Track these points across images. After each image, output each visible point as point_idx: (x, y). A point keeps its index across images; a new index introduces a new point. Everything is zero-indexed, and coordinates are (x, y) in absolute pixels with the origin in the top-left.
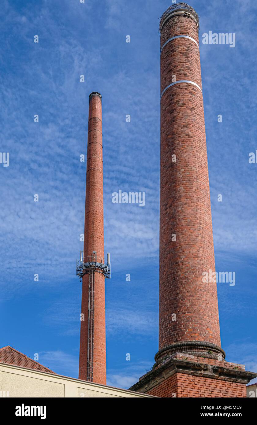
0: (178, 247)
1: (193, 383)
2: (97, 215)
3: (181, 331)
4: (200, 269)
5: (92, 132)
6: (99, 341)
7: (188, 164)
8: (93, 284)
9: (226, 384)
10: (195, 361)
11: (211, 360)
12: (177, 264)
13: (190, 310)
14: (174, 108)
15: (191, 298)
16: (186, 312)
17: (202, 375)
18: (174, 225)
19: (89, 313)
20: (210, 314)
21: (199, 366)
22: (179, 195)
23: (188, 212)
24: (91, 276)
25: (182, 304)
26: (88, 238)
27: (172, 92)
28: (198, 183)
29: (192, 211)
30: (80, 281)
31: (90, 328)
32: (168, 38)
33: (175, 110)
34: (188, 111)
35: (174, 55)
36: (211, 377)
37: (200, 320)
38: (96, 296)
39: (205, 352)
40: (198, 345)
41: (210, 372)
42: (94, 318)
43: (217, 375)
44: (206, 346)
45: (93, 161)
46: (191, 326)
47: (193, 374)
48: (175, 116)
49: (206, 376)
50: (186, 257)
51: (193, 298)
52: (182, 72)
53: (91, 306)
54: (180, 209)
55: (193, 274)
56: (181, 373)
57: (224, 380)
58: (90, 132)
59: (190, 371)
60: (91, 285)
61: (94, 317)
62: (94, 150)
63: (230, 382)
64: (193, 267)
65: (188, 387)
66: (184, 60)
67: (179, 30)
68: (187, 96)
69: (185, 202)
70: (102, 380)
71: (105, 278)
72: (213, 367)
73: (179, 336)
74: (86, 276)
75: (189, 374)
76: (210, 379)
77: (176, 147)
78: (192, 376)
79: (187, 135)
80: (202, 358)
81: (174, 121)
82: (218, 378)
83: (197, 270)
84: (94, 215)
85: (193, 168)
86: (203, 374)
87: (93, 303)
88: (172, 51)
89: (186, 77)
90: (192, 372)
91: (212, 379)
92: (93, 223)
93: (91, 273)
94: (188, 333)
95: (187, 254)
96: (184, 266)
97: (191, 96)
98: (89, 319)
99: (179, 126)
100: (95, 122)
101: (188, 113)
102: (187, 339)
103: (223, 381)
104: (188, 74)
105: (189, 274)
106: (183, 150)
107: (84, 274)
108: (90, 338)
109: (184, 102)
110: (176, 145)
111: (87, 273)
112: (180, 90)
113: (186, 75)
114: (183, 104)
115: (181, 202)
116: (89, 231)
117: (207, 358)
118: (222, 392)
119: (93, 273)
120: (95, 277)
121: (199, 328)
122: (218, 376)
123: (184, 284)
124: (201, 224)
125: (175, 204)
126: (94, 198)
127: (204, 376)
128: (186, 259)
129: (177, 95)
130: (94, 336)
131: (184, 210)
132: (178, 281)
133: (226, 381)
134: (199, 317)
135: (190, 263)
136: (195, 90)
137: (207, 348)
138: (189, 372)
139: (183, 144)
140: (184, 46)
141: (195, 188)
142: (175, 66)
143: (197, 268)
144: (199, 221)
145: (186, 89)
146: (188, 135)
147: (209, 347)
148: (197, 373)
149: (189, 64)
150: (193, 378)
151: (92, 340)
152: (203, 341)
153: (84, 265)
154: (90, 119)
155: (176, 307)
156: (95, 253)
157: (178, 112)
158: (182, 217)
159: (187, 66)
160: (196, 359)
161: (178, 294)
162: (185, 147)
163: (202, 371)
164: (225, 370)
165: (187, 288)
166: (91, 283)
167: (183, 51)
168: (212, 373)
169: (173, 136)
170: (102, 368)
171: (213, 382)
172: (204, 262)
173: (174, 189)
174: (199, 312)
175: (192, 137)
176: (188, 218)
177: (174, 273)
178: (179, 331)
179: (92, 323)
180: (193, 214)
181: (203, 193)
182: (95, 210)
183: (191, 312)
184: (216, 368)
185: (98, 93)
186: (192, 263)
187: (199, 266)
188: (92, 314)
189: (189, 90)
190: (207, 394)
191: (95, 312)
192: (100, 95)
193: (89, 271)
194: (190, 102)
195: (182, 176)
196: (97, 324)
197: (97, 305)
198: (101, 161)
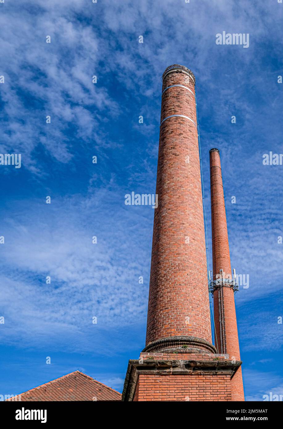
0: (160, 248)
1: (161, 383)
2: (222, 239)
3: (158, 328)
4: (180, 265)
5: (213, 177)
6: (232, 350)
7: (174, 176)
8: (222, 298)
9: (204, 378)
10: (164, 359)
11: (185, 354)
12: (159, 264)
13: (167, 306)
14: (165, 136)
15: (169, 294)
16: (164, 308)
17: (171, 373)
18: (159, 229)
19: (221, 325)
20: (191, 307)
21: (163, 363)
22: (164, 203)
23: (171, 216)
24: (220, 292)
25: (161, 301)
26: (215, 259)
27: (164, 125)
28: (182, 190)
29: (175, 214)
30: (213, 298)
31: (222, 339)
32: (164, 89)
33: (165, 137)
34: (175, 136)
35: (167, 99)
36: (183, 373)
37: (177, 314)
38: (226, 309)
39: (180, 347)
40: (172, 341)
41: (181, 368)
42: (226, 329)
43: (190, 371)
44: (181, 341)
45: (215, 198)
46: (167, 322)
47: (158, 374)
48: (165, 142)
49: (177, 373)
50: (166, 256)
51: (171, 294)
52: (173, 110)
53: (222, 319)
54: (164, 214)
55: (172, 271)
56: (144, 375)
57: (201, 375)
58: (211, 177)
59: (156, 371)
60: (221, 299)
61: (226, 327)
62: (216, 190)
63: (209, 376)
64: (173, 264)
65: (153, 389)
66: (175, 101)
67: (172, 82)
68: (175, 126)
69: (168, 208)
70: (238, 389)
71: (234, 291)
72: (186, 362)
73: (156, 335)
74: (216, 292)
75: (155, 375)
76: (183, 376)
77: (164, 165)
78: (159, 376)
79: (173, 154)
80: (174, 354)
81: (164, 146)
82: (193, 374)
83: (177, 266)
84: (219, 240)
85: (178, 179)
86: (173, 372)
87: (224, 315)
88: (166, 97)
89: (176, 113)
90: (158, 371)
91: (185, 376)
92: (219, 246)
93: (220, 289)
94: (164, 329)
95: (167, 253)
96: (164, 265)
97: (180, 125)
98: (221, 330)
99: (168, 149)
100: (215, 170)
101: (176, 138)
102: (163, 337)
103: (199, 376)
104: (178, 110)
105: (168, 271)
106: (170, 166)
107: (214, 290)
108: (223, 348)
109: (173, 130)
110: (164, 163)
111: (217, 290)
112: (170, 122)
113: (175, 111)
114: (172, 132)
115: (165, 209)
116: (216, 253)
117: (181, 353)
118: (198, 388)
119: (221, 288)
120: (224, 292)
121: (175, 323)
122: (192, 371)
123: (163, 281)
124: (183, 224)
125: (161, 211)
126: (218, 226)
127: (174, 374)
128: (167, 257)
129: (167, 127)
130: (227, 346)
131: (168, 215)
132: (158, 279)
133: (203, 375)
134: (176, 312)
135: (170, 260)
136: (184, 121)
137: (184, 342)
138: (154, 372)
139: (170, 162)
140: (175, 92)
141: (179, 195)
142: (168, 107)
143: (177, 264)
144: (181, 222)
145: (175, 121)
146: (175, 155)
147: (185, 341)
148: (164, 372)
149: (179, 103)
150: (162, 378)
151: (225, 350)
152: (179, 336)
153: (213, 283)
154: (211, 168)
155: (155, 306)
156: (221, 271)
157: (167, 139)
158: (165, 221)
159: (177, 105)
160: (166, 357)
161: (158, 292)
162: (171, 163)
163: (171, 368)
164: (198, 364)
165: (166, 285)
166: (220, 298)
167: (174, 96)
168: (184, 369)
169: (163, 157)
170: (237, 376)
171: (187, 378)
172: (186, 257)
173: (161, 198)
174: (176, 306)
175: (178, 155)
176: (171, 221)
177: (156, 272)
178: (156, 330)
179: (224, 334)
180: (175, 217)
181: (187, 198)
182: (219, 235)
183: (168, 308)
184: (188, 363)
185: (215, 149)
186: (172, 260)
187: (179, 262)
188: (223, 326)
189: (177, 121)
190: (178, 394)
191: (226, 323)
192: (217, 150)
193: (218, 288)
194: (178, 130)
195: (167, 187)
196: (229, 333)
197: (227, 317)
198: (222, 197)
